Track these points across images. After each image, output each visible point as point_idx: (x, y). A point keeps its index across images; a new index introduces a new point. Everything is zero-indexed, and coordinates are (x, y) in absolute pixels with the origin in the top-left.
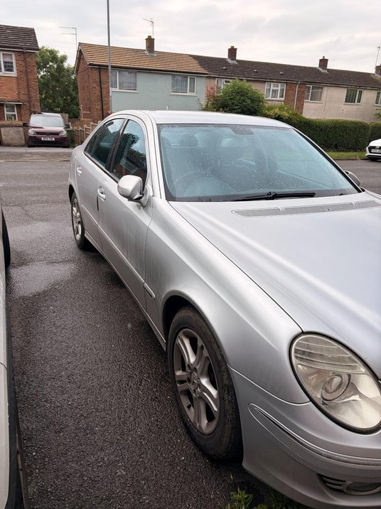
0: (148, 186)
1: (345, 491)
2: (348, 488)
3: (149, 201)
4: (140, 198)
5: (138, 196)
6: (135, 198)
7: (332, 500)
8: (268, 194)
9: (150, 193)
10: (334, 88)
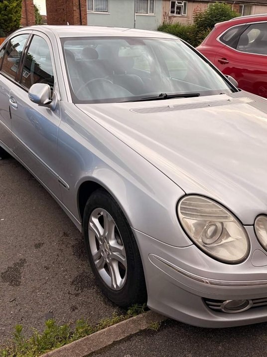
0: (56, 92)
1: (223, 310)
2: (225, 308)
3: (58, 105)
4: (49, 103)
5: (47, 101)
6: (45, 103)
7: (214, 317)
8: (160, 96)
9: (58, 98)
10: (260, 6)
